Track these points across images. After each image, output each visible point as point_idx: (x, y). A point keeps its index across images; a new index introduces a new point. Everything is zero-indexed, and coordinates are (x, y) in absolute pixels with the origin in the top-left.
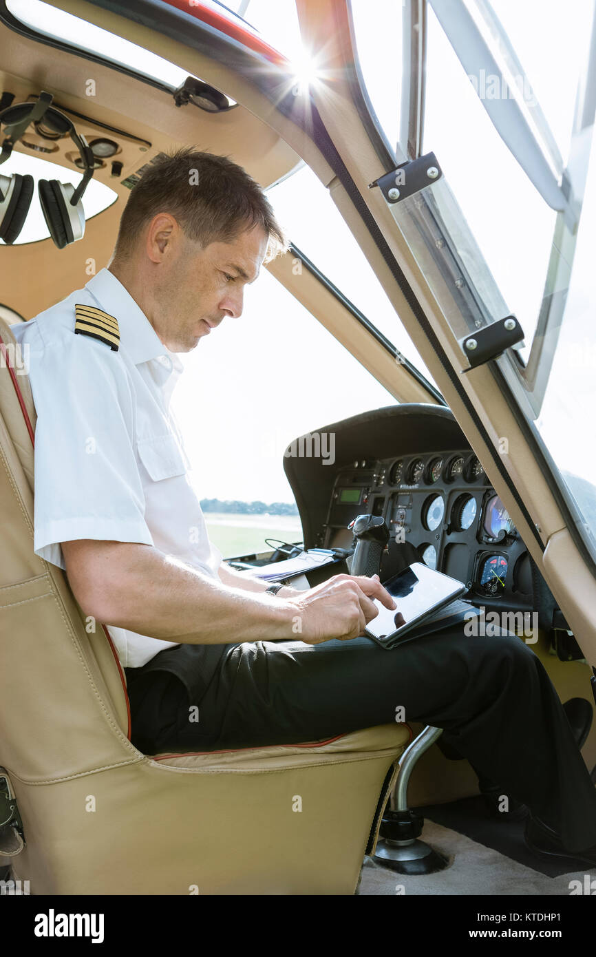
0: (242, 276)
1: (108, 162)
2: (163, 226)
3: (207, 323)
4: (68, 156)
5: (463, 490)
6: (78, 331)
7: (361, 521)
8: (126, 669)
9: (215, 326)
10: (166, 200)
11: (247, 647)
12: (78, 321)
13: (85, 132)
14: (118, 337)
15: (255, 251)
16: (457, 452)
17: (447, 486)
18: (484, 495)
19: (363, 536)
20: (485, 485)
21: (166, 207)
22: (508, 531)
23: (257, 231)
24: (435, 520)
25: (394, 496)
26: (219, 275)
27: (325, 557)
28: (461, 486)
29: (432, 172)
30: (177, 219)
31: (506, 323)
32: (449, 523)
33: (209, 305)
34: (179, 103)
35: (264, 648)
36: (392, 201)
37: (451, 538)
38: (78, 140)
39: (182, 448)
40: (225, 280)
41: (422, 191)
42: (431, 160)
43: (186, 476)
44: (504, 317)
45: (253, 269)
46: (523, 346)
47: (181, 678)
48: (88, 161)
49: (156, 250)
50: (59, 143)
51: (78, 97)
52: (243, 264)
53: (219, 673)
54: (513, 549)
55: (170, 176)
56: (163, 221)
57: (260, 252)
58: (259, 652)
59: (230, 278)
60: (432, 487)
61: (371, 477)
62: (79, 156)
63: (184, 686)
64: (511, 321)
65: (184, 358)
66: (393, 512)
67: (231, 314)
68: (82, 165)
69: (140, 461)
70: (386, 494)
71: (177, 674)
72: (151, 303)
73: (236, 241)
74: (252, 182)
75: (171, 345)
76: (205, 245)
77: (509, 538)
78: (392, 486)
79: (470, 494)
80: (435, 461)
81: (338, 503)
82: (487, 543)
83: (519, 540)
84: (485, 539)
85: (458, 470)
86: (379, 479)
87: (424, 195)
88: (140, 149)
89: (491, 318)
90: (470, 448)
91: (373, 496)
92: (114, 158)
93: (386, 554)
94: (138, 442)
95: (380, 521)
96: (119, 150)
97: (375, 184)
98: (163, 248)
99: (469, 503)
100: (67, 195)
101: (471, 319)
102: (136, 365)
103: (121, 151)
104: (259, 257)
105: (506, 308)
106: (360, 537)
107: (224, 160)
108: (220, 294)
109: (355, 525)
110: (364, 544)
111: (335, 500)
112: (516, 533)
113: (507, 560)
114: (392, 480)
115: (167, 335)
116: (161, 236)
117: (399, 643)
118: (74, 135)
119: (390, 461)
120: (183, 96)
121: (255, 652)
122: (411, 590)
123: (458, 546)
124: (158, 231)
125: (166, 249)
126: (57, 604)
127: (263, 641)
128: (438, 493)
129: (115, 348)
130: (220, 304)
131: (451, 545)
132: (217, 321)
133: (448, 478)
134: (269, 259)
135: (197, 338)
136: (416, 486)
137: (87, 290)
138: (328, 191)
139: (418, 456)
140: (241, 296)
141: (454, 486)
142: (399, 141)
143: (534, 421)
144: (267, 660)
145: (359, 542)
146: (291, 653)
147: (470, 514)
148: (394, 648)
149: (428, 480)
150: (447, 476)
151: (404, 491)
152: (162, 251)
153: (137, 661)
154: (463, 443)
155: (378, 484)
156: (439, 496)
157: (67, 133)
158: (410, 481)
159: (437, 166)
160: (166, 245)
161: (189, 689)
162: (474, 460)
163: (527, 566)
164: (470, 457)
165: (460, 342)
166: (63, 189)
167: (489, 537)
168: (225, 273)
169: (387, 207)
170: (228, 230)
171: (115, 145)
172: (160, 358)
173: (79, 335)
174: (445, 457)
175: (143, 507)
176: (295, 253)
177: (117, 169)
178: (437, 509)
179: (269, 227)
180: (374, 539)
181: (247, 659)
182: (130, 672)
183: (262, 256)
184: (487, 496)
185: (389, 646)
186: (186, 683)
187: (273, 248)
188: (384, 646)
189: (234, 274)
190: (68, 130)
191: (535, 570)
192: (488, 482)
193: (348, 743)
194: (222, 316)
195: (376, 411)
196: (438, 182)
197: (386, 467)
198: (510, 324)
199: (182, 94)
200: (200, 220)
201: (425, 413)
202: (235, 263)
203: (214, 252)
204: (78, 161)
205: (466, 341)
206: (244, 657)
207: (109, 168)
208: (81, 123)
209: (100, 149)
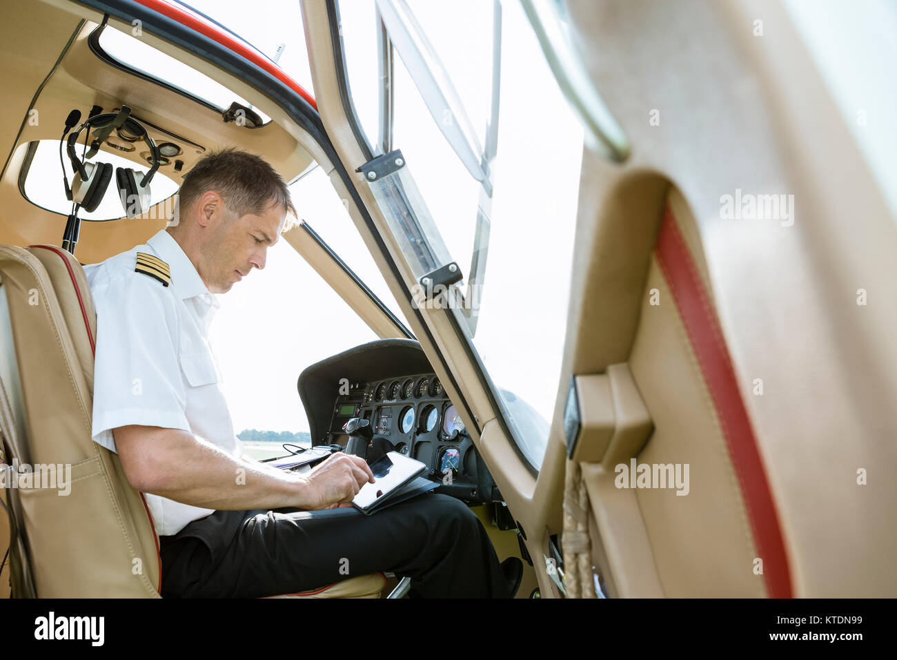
0: (265, 240)
1: (173, 160)
2: (211, 199)
3: (239, 273)
4: (142, 154)
5: (427, 402)
6: (137, 270)
7: (353, 423)
8: (161, 537)
9: (246, 275)
10: (213, 182)
11: (260, 517)
12: (138, 263)
13: (156, 137)
14: (169, 277)
15: (276, 222)
16: (424, 376)
17: (417, 400)
18: (443, 405)
19: (353, 434)
20: (443, 398)
21: (213, 187)
22: (460, 431)
23: (280, 207)
24: (408, 427)
25: (379, 409)
26: (250, 237)
27: (324, 452)
28: (426, 399)
29: (398, 162)
30: (221, 196)
31: (450, 267)
32: (418, 427)
33: (241, 258)
34: (226, 120)
35: (274, 518)
36: (371, 180)
37: (420, 438)
38: (149, 143)
39: (217, 365)
40: (254, 241)
41: (392, 174)
42: (398, 154)
43: (218, 384)
44: (448, 263)
45: (275, 236)
46: (463, 285)
47: (206, 541)
48: (156, 158)
49: (204, 217)
50: (136, 144)
51: (150, 112)
52: (268, 231)
53: (237, 539)
54: (464, 444)
55: (218, 166)
56: (210, 196)
57: (281, 223)
58: (270, 521)
59: (258, 241)
60: (406, 401)
61: (363, 396)
62: (149, 155)
63: (208, 549)
64: (453, 265)
65: (220, 297)
66: (378, 420)
67: (257, 267)
68: (151, 161)
69: (182, 371)
70: (374, 408)
71: (203, 539)
72: (199, 256)
73: (264, 215)
74: (277, 175)
75: (210, 287)
76: (241, 216)
77: (460, 436)
78: (377, 401)
79: (433, 406)
80: (409, 382)
81: (338, 416)
82: (445, 440)
83: (468, 437)
84: (443, 437)
85: (424, 389)
86: (368, 397)
87: (393, 177)
88: (197, 152)
89: (439, 263)
90: (434, 372)
91: (364, 410)
92: (177, 158)
93: (371, 448)
94: (181, 355)
95: (365, 423)
96: (180, 152)
97: (359, 170)
98: (210, 216)
99: (433, 412)
100: (138, 180)
101: (426, 264)
102: (184, 300)
103: (183, 153)
104: (280, 227)
105: (450, 257)
106: (351, 435)
107: (257, 157)
108: (250, 251)
109: (348, 427)
110: (354, 440)
111: (336, 414)
112: (465, 432)
113: (459, 452)
114: (377, 397)
115: (209, 280)
116: (208, 207)
117: (377, 510)
118: (146, 138)
119: (376, 384)
120: (229, 115)
121: (267, 521)
122: (388, 472)
123: (424, 443)
124: (206, 203)
125: (212, 217)
126: (105, 481)
127: (274, 512)
128: (411, 405)
129: (166, 284)
130: (249, 259)
131: (420, 443)
132: (247, 271)
133: (417, 395)
134: (286, 230)
135: (231, 283)
136: (395, 401)
137: (148, 244)
138: (329, 178)
139: (396, 379)
140: (265, 254)
141: (421, 400)
142: (377, 143)
143: (472, 340)
144: (275, 527)
145: (350, 438)
146: (295, 521)
147: (433, 420)
148: (373, 514)
149: (403, 397)
150: (417, 393)
151: (386, 405)
152: (209, 218)
153: (171, 530)
154: (429, 369)
155: (367, 400)
156: (411, 408)
157: (142, 137)
158: (390, 397)
159: (402, 158)
160: (212, 214)
161: (212, 551)
162: (436, 380)
163: (473, 457)
164: (433, 378)
165: (418, 280)
166: (135, 175)
167: (447, 435)
168: (254, 237)
169: (367, 184)
170: (257, 206)
171: (178, 148)
172: (202, 296)
173: (138, 273)
174: (415, 379)
175: (184, 403)
176: (305, 227)
177: (179, 165)
178: (410, 417)
179: (287, 206)
180: (361, 436)
181: (260, 526)
182: (164, 539)
183: (282, 227)
184: (445, 406)
185: (369, 513)
186: (210, 546)
187: (290, 221)
188: (366, 513)
189: (261, 237)
190: (141, 135)
191: (479, 458)
192: (446, 396)
193: (337, 591)
194: (250, 268)
195: (366, 345)
196: (402, 169)
197: (372, 387)
198: (453, 268)
199: (228, 113)
200: (239, 197)
201: (400, 345)
202: (262, 230)
203: (248, 221)
204: (149, 159)
205: (422, 279)
206: (258, 525)
207: (173, 164)
208: (153, 131)
209: (167, 150)
